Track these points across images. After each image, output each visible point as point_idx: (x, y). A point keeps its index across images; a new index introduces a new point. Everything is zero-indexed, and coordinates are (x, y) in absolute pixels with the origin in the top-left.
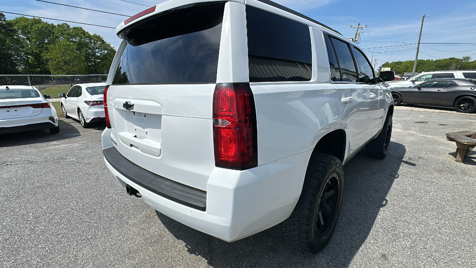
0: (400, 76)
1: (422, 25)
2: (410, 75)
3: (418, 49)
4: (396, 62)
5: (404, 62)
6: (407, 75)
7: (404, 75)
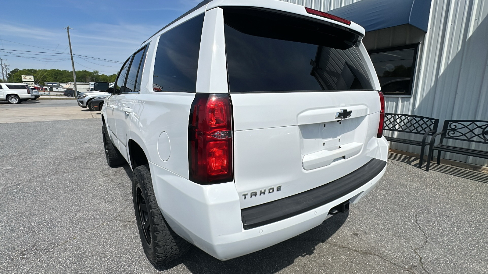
0: (39, 85)
1: (69, 36)
2: (52, 84)
3: (72, 59)
4: (29, 70)
5: (38, 70)
6: (48, 84)
7: (45, 85)
